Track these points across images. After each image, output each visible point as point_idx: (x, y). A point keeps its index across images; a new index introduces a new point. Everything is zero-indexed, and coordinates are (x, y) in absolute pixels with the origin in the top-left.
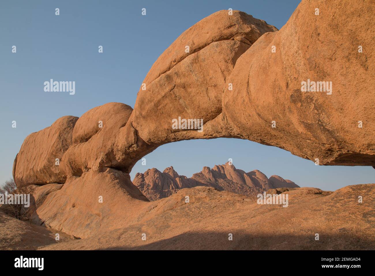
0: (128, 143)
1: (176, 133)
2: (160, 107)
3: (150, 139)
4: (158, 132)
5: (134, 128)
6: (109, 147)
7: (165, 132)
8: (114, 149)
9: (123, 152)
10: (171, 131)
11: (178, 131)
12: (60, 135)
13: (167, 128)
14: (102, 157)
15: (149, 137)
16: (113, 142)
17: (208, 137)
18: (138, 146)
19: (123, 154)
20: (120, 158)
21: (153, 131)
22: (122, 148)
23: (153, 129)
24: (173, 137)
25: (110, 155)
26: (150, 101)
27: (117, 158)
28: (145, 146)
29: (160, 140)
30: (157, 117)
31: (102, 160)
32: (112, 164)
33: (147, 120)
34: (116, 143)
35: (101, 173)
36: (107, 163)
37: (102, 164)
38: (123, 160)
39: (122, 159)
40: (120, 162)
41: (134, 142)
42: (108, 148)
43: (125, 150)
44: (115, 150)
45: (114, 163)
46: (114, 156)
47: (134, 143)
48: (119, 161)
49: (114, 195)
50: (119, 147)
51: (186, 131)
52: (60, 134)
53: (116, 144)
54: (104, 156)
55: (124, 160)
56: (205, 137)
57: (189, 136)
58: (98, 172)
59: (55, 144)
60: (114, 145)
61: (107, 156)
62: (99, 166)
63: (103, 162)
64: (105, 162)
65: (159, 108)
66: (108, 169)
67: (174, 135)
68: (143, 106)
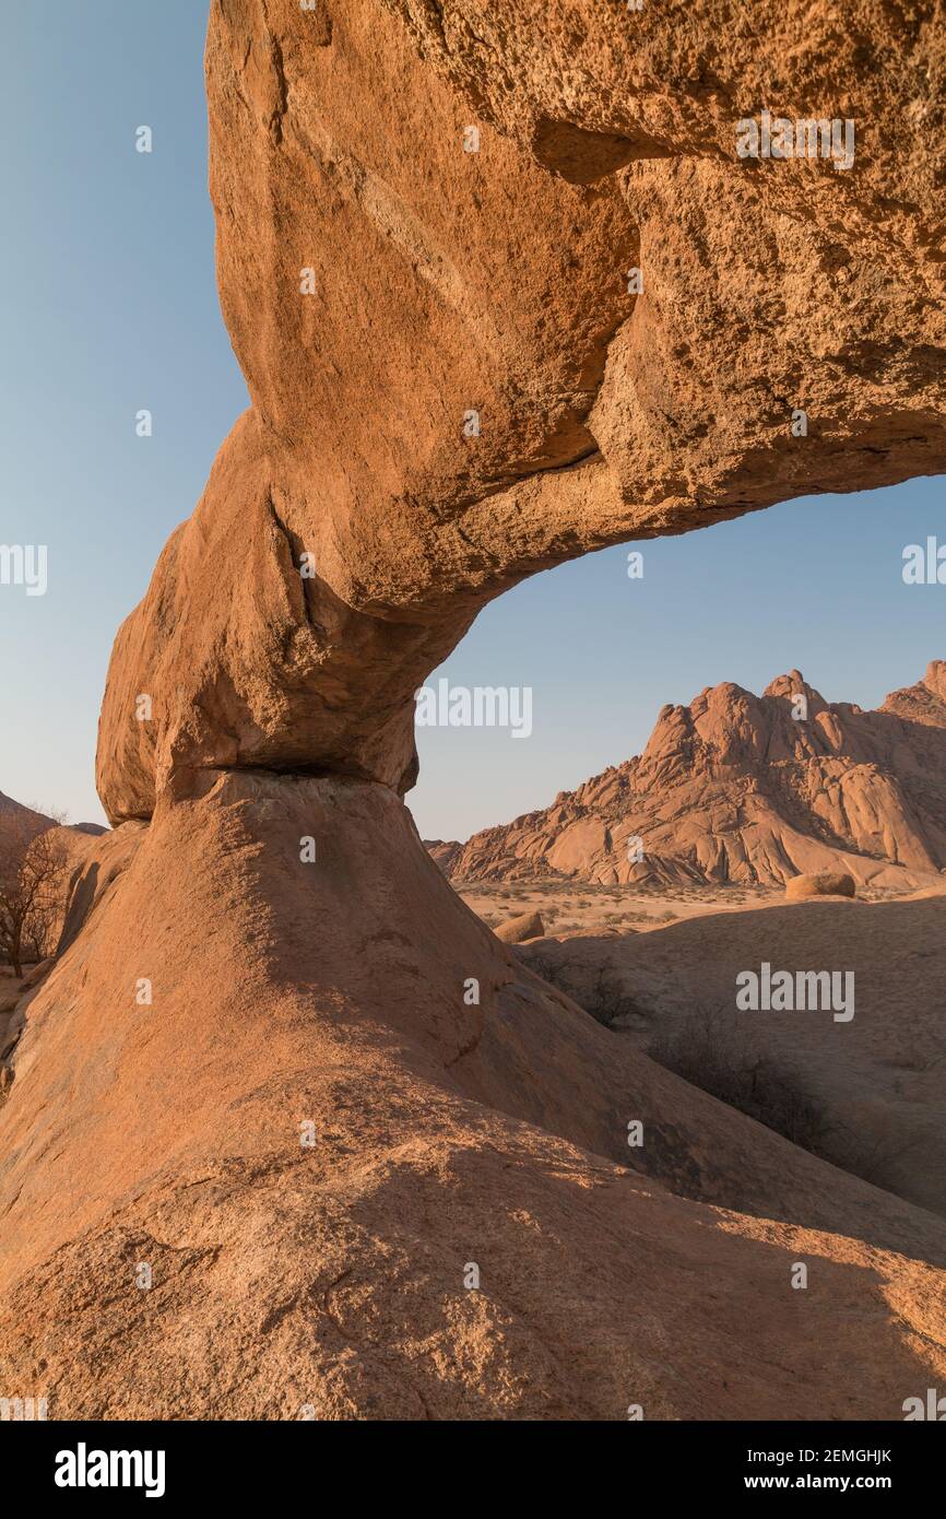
0: (269, 625)
1: (467, 518)
2: (309, 327)
3: (359, 589)
4: (376, 530)
5: (279, 523)
6: (204, 655)
7: (403, 520)
8: (228, 666)
9: (269, 679)
10: (433, 510)
11: (472, 501)
12: (160, 609)
13: (400, 493)
14: (183, 718)
15: (347, 572)
16: (222, 621)
17: (656, 509)
18: (320, 635)
19: (273, 689)
20: (271, 711)
21: (352, 525)
22: (257, 655)
23: (347, 514)
24: (460, 553)
25: (217, 700)
26: (255, 298)
27: (258, 716)
28: (370, 634)
29: (407, 581)
30: (332, 415)
31: (182, 733)
32: (242, 747)
33: (309, 460)
34: (233, 627)
35: (186, 803)
36: (210, 746)
37: (187, 754)
38: (288, 724)
39: (283, 720)
40: (275, 736)
41: (292, 612)
42: (201, 665)
43: (274, 665)
44: (234, 670)
45: (250, 743)
46: (241, 705)
47: (292, 622)
48: (270, 728)
49: (188, 952)
50: (246, 653)
51: (513, 490)
52: (162, 602)
53: (233, 632)
54: (186, 710)
55: (290, 720)
56: (642, 512)
57: (536, 527)
58: (169, 801)
59: (146, 648)
60: (225, 641)
61: (202, 708)
62: (170, 765)
63: (191, 743)
64: (200, 741)
65: (307, 341)
66: (222, 779)
67: (457, 536)
68: (249, 356)
